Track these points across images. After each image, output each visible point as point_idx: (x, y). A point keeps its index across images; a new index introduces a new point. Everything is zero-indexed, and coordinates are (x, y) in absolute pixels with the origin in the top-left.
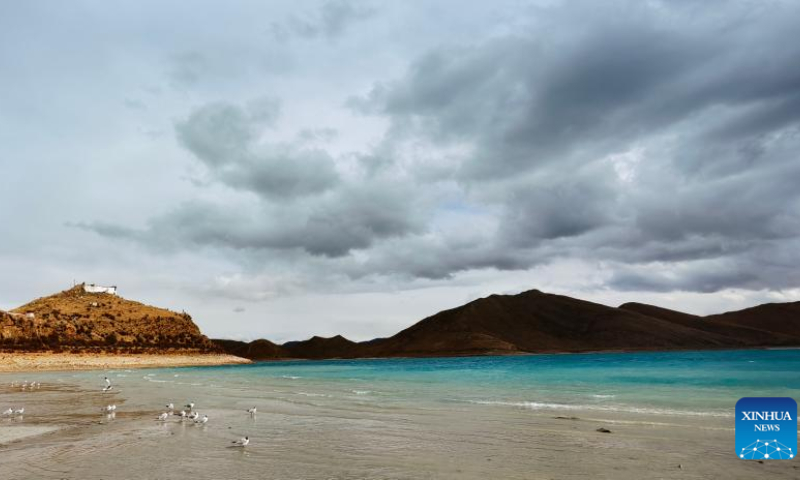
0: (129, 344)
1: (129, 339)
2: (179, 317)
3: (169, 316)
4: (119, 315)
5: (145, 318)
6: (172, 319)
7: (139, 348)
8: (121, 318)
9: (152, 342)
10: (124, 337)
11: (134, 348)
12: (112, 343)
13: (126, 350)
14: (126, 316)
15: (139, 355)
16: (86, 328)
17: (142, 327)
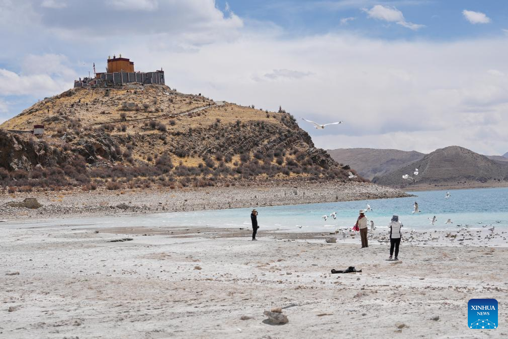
0: (191, 170)
1: (192, 162)
2: (272, 120)
3: (256, 119)
4: (173, 124)
5: (215, 126)
6: (261, 126)
7: (210, 176)
8: (176, 128)
9: (230, 165)
10: (183, 160)
11: (200, 177)
12: (166, 171)
13: (188, 181)
14: (182, 125)
15: (209, 189)
16: (123, 149)
17: (211, 140)
